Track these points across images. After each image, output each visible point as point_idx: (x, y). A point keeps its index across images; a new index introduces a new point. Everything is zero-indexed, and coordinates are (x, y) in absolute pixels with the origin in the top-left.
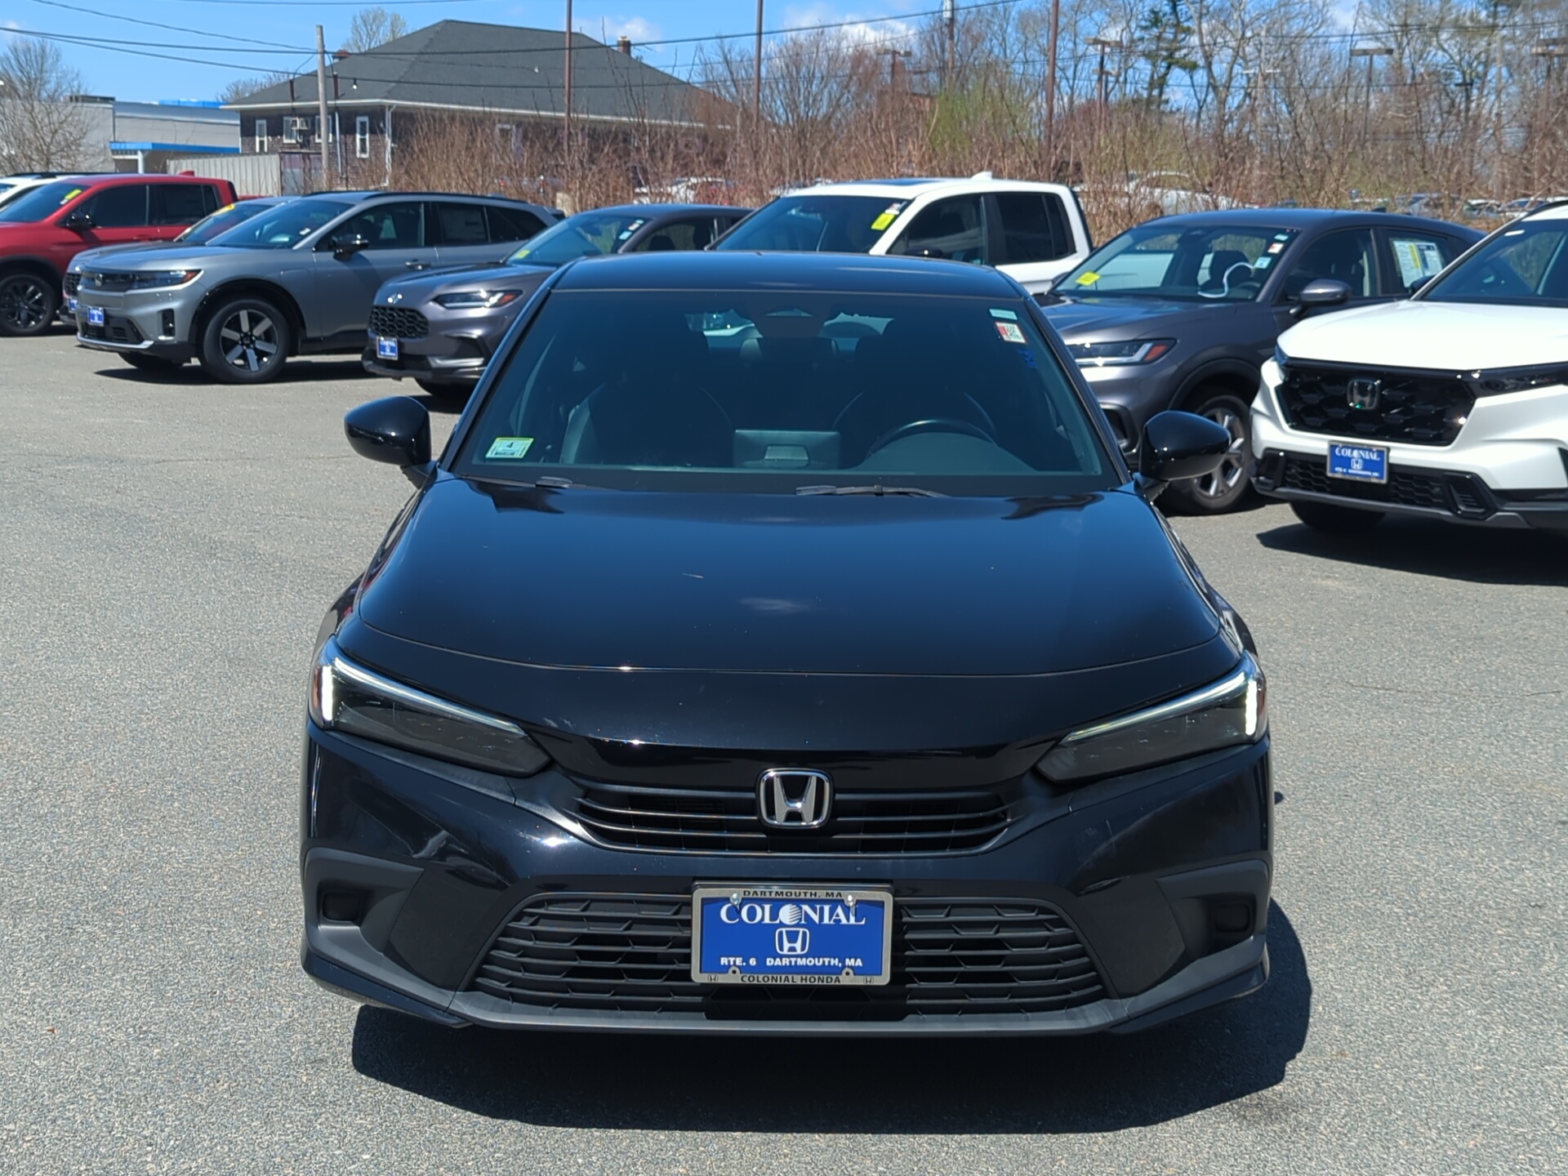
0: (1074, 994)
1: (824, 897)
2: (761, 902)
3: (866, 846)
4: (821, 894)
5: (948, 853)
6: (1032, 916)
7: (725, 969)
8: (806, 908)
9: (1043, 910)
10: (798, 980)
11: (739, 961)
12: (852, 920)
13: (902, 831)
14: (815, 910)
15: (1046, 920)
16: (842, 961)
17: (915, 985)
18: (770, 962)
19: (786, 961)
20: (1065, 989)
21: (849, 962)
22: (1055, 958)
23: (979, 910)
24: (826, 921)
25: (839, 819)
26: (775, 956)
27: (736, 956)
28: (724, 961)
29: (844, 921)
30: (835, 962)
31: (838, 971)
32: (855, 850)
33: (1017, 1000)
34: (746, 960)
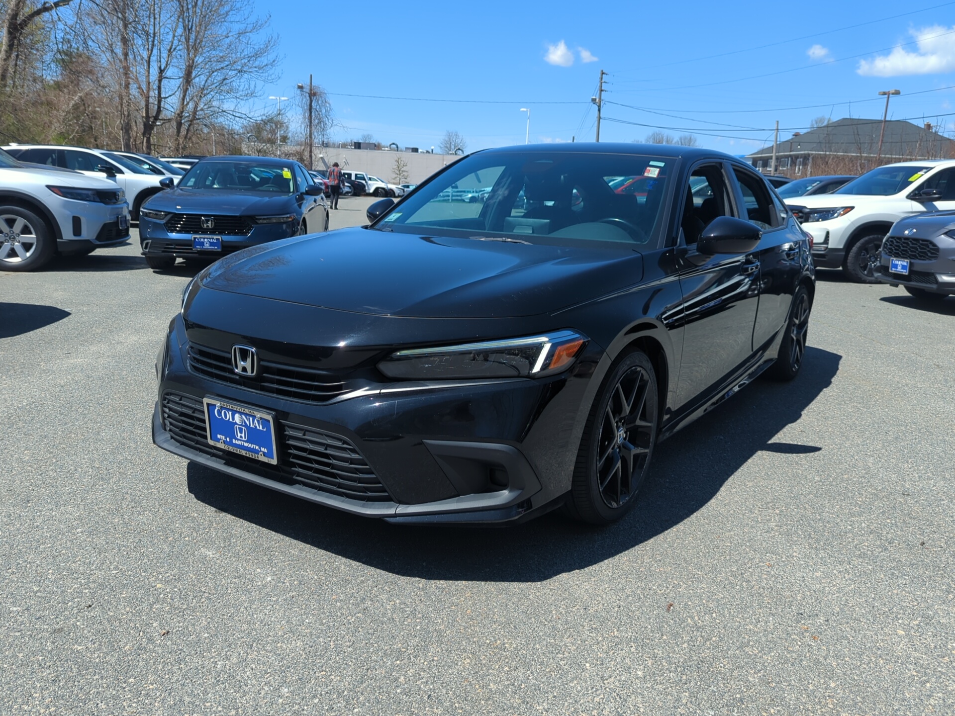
0: (369, 494)
1: (248, 412)
2: (229, 410)
3: (279, 392)
4: (247, 411)
5: (310, 402)
6: (339, 444)
7: (218, 440)
8: (243, 417)
9: (345, 442)
10: (243, 453)
11: (223, 437)
12: (261, 428)
13: (291, 387)
14: (247, 418)
15: (347, 448)
16: (260, 448)
17: (297, 469)
18: (234, 441)
19: (239, 443)
20: (365, 490)
21: (263, 449)
22: (356, 471)
23: (316, 435)
24: (252, 426)
25: (264, 375)
26: (236, 439)
27: (223, 435)
28: (219, 436)
29: (258, 428)
30: (257, 448)
31: (257, 452)
32: (273, 392)
33: (340, 490)
34: (226, 438)
